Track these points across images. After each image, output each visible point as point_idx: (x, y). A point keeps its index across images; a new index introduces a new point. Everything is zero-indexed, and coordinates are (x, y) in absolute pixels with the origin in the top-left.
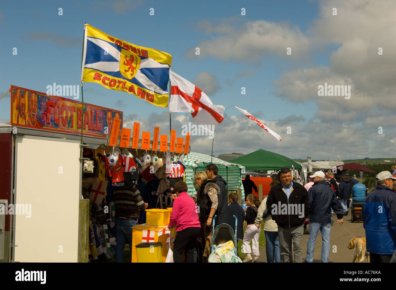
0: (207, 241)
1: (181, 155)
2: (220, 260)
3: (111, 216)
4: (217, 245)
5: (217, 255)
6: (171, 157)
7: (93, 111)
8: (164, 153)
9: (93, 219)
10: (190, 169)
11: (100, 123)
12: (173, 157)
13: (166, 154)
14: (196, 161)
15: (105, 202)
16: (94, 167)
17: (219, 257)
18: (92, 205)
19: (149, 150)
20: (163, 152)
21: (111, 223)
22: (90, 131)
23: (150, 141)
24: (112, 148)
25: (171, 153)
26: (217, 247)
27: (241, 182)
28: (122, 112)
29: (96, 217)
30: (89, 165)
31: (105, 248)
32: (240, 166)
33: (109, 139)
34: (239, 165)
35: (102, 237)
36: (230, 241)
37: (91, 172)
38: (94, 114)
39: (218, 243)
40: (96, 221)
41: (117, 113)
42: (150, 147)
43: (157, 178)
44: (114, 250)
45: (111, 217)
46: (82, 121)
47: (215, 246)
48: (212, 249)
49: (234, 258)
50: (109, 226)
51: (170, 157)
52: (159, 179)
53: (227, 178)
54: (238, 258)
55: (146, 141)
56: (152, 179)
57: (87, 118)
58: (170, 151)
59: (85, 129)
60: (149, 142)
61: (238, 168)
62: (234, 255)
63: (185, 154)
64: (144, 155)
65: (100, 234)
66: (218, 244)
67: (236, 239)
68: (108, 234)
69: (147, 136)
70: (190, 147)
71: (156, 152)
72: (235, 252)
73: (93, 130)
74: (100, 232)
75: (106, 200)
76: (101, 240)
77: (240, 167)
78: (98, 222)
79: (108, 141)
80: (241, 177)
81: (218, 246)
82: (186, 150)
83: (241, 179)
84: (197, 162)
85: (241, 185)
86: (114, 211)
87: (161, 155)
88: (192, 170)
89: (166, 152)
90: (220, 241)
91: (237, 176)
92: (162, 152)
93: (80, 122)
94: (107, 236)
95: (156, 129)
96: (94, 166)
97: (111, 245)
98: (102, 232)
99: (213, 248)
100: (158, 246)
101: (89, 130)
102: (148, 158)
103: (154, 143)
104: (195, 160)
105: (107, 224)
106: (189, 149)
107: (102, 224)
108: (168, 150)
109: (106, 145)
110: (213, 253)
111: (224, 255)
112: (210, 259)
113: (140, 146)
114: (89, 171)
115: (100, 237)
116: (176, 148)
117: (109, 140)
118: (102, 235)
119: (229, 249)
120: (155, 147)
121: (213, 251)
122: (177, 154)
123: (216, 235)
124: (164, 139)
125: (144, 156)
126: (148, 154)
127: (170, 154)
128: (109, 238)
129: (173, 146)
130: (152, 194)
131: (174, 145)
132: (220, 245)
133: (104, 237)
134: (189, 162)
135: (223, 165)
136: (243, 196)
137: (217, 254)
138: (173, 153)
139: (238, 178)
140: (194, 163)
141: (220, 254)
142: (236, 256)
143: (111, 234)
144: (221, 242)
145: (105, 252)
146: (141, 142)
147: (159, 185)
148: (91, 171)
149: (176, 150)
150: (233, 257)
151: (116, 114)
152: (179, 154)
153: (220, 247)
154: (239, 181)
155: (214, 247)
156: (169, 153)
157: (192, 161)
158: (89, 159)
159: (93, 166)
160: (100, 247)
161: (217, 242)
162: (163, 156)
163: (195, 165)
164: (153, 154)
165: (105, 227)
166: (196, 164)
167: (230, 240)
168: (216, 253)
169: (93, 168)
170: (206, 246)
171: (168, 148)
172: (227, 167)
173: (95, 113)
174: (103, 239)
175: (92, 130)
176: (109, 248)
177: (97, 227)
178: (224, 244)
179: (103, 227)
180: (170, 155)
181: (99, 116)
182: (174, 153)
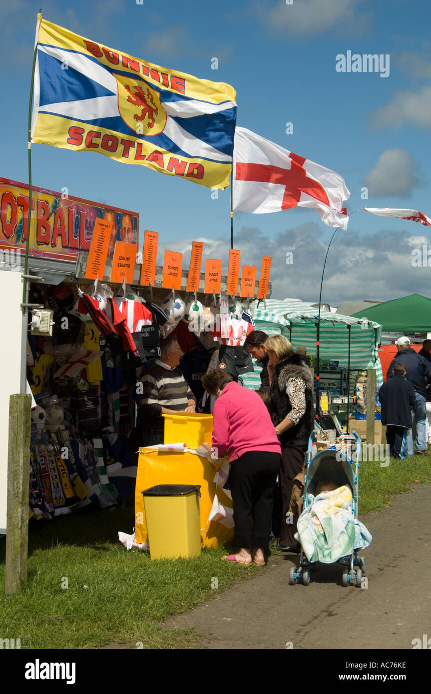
0: (295, 486)
1: (251, 301)
2: (320, 529)
3: (110, 420)
4: (316, 493)
5: (315, 517)
6: (229, 306)
7: (73, 210)
8: (214, 296)
9: (73, 427)
10: (275, 330)
11: (88, 233)
12: (233, 305)
13: (218, 298)
14: (286, 315)
15: (99, 393)
16: (54, 323)
17: (318, 522)
18: (71, 399)
19: (180, 289)
20: (213, 294)
21: (110, 435)
22: (66, 250)
23: (183, 271)
24: (93, 283)
25: (230, 297)
26: (316, 499)
27: (377, 354)
28: (138, 215)
29: (77, 424)
30: (44, 320)
31: (96, 485)
32: (375, 325)
33: (85, 264)
34: (373, 323)
35: (89, 465)
36: (344, 487)
37: (47, 335)
38: (76, 216)
39: (317, 490)
40: (77, 430)
41: (127, 216)
42: (183, 283)
43: (203, 347)
44: (115, 489)
45: (111, 424)
46: (46, 227)
47: (311, 496)
48: (305, 503)
49: (350, 525)
50: (106, 442)
51: (228, 304)
52: (207, 349)
53: (349, 348)
54: (361, 524)
55: (173, 271)
56: (194, 348)
57: (59, 223)
58: (227, 294)
59: (56, 246)
60: (180, 272)
61: (371, 329)
62: (351, 517)
63: (260, 300)
64: (168, 300)
65: (86, 458)
66: (318, 493)
67: (356, 483)
68: (102, 458)
69: (174, 260)
70: (270, 286)
71: (195, 294)
72: (353, 510)
73: (74, 249)
74: (86, 453)
75: (101, 390)
76: (87, 469)
77: (375, 327)
78: (84, 434)
79: (81, 267)
80: (376, 345)
81: (317, 496)
82: (262, 291)
83: (377, 349)
84: (290, 317)
85: (375, 361)
86: (119, 410)
87: (208, 300)
88: (280, 331)
89: (217, 295)
90: (321, 485)
91: (369, 345)
92: (210, 296)
93: (44, 231)
94: (101, 462)
95: (196, 246)
96: (54, 321)
97: (110, 479)
98: (91, 454)
99: (306, 500)
100: (188, 493)
101: (63, 247)
102: (178, 306)
103: (190, 276)
104: (285, 313)
105: (101, 438)
106: (269, 291)
107: (90, 439)
108: (221, 291)
109: (77, 276)
110: (307, 512)
111: (330, 518)
112: (300, 525)
113: (158, 280)
114: (42, 332)
115: (87, 464)
116: (239, 286)
117: (84, 267)
118: (91, 460)
119: (340, 504)
120: (193, 283)
121: (306, 508)
122: (243, 300)
123: (314, 473)
124: (214, 267)
125: (169, 302)
126: (177, 297)
127: (227, 299)
128: (106, 464)
129: (233, 283)
130: (193, 379)
131: (237, 281)
132: (321, 495)
133: (95, 463)
134: (273, 315)
135: (342, 322)
136: (379, 382)
137: (314, 515)
138: (233, 298)
139: (370, 347)
140: (283, 317)
141: (322, 516)
142: (356, 521)
143: (111, 458)
144: (324, 488)
145: (98, 492)
146: (161, 273)
147: (211, 361)
148: (48, 332)
149: (240, 291)
150: (349, 522)
151: (124, 218)
152: (246, 298)
153: (321, 499)
154: (373, 353)
155: (310, 499)
156: (224, 298)
157: (280, 314)
158: (43, 307)
159: (52, 320)
160: (89, 482)
161: (315, 489)
162: (213, 304)
163: (285, 323)
164: (188, 298)
165: (98, 443)
166: (286, 321)
167: (344, 485)
168: (313, 512)
169: (53, 325)
170: (293, 495)
171: (223, 287)
172: (349, 327)
173: (78, 212)
174: (92, 467)
175: (70, 248)
176: (106, 485)
177: (80, 445)
178: (331, 493)
179: (93, 444)
180: (228, 301)
181: (87, 220)
182: (236, 297)
